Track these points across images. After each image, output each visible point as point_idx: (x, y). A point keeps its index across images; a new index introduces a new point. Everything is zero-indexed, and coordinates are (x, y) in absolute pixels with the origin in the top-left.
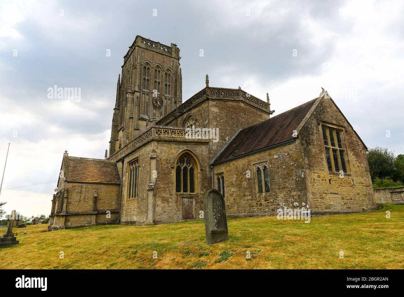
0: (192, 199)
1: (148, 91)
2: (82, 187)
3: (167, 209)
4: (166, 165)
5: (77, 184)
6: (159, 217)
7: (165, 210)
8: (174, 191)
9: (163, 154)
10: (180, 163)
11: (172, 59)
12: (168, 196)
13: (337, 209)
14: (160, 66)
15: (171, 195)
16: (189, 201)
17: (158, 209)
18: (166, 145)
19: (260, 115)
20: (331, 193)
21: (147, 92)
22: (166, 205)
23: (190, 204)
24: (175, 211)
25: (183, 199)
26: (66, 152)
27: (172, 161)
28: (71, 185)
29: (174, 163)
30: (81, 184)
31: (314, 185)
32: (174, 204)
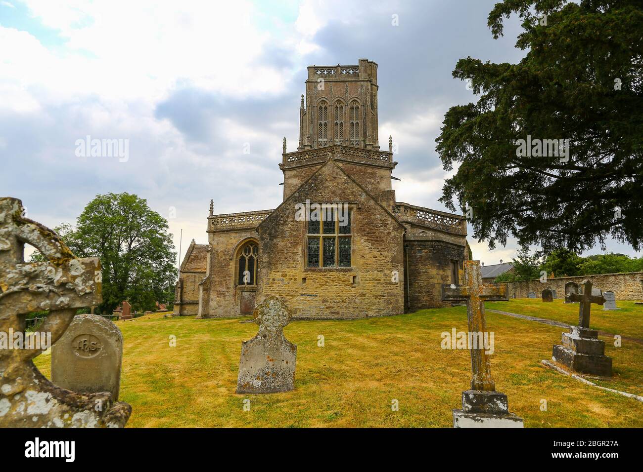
0: (254, 293)
1: (327, 140)
2: (195, 276)
3: (223, 303)
4: (224, 257)
5: (191, 274)
6: (213, 311)
7: (221, 304)
8: (232, 285)
9: (220, 245)
10: (245, 253)
11: (359, 83)
12: (224, 289)
13: (307, 314)
14: (342, 100)
15: (228, 288)
16: (250, 295)
17: (213, 304)
18: (224, 235)
19: (371, 174)
20: (302, 295)
21: (324, 142)
22: (222, 299)
23: (251, 298)
24: (232, 305)
25: (243, 293)
26: (193, 240)
27: (231, 252)
28: (185, 275)
29: (233, 254)
30: (194, 274)
31: (273, 286)
32: (232, 298)
